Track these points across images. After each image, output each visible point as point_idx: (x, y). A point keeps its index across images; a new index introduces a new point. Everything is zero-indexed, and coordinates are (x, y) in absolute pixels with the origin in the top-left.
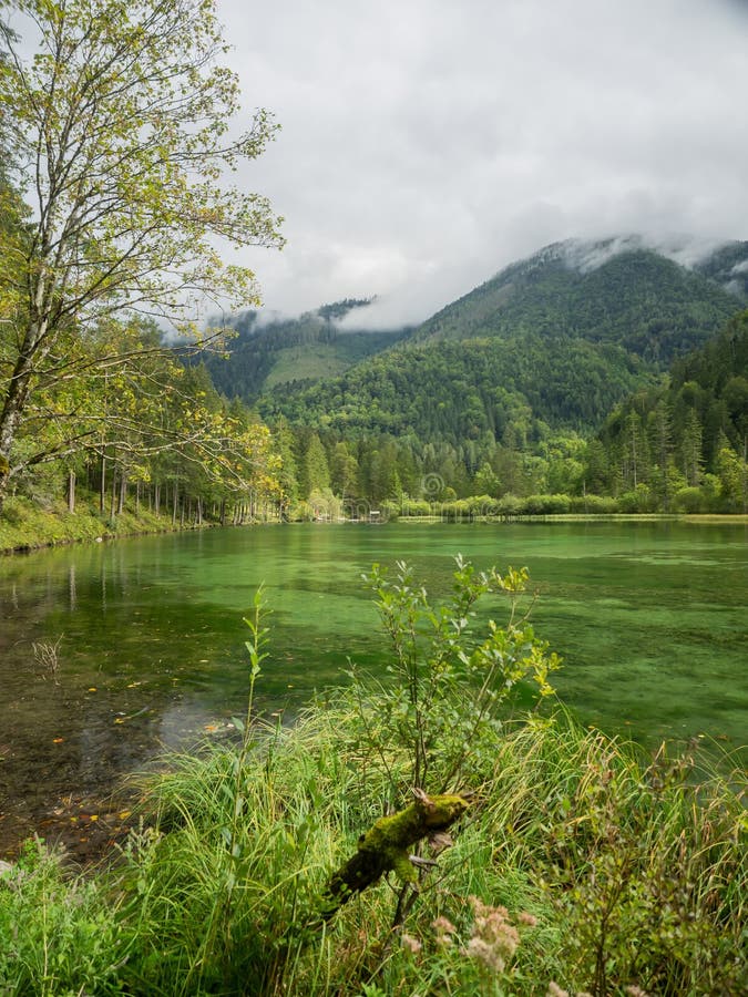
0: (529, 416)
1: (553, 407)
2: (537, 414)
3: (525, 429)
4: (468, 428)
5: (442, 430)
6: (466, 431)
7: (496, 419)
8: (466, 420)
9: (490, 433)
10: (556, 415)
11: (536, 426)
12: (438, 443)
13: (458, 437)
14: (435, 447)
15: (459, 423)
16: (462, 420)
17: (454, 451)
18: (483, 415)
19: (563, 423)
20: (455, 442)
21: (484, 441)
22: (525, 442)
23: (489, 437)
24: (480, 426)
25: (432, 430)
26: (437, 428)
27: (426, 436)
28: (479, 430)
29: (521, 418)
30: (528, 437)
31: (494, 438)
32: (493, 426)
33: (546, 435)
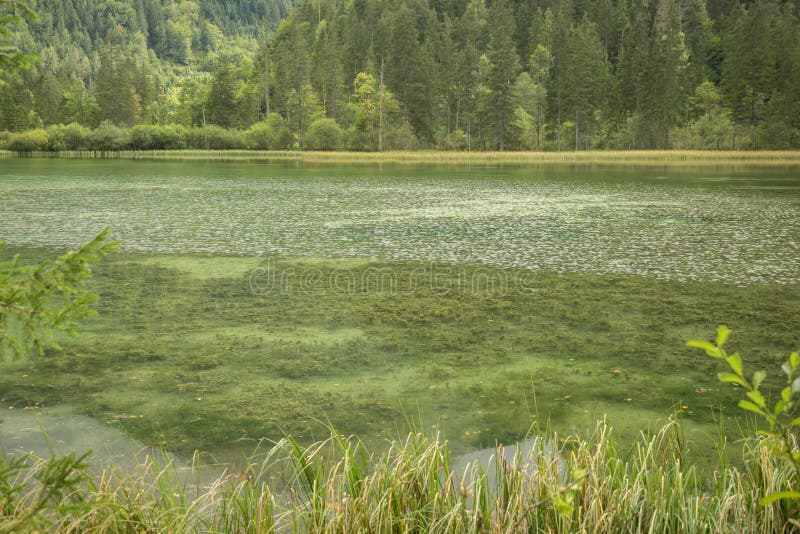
0: (196, 16)
1: (229, 5)
2: (207, 14)
3: (190, 33)
4: (108, 26)
5: (70, 27)
6: (105, 31)
7: (149, 16)
8: (106, 16)
9: (141, 36)
10: (232, 18)
11: (204, 29)
12: (63, 46)
13: (93, 38)
14: (58, 51)
15: (95, 18)
16: (100, 14)
17: (86, 59)
18: (131, 10)
19: (242, 28)
20: (89, 46)
21: (130, 47)
22: (189, 51)
23: (139, 42)
24: (126, 25)
25: (55, 25)
26: (62, 24)
27: (46, 36)
28: (125, 30)
29: (185, 17)
30: (194, 45)
31: (144, 44)
32: (146, 26)
33: (218, 43)
